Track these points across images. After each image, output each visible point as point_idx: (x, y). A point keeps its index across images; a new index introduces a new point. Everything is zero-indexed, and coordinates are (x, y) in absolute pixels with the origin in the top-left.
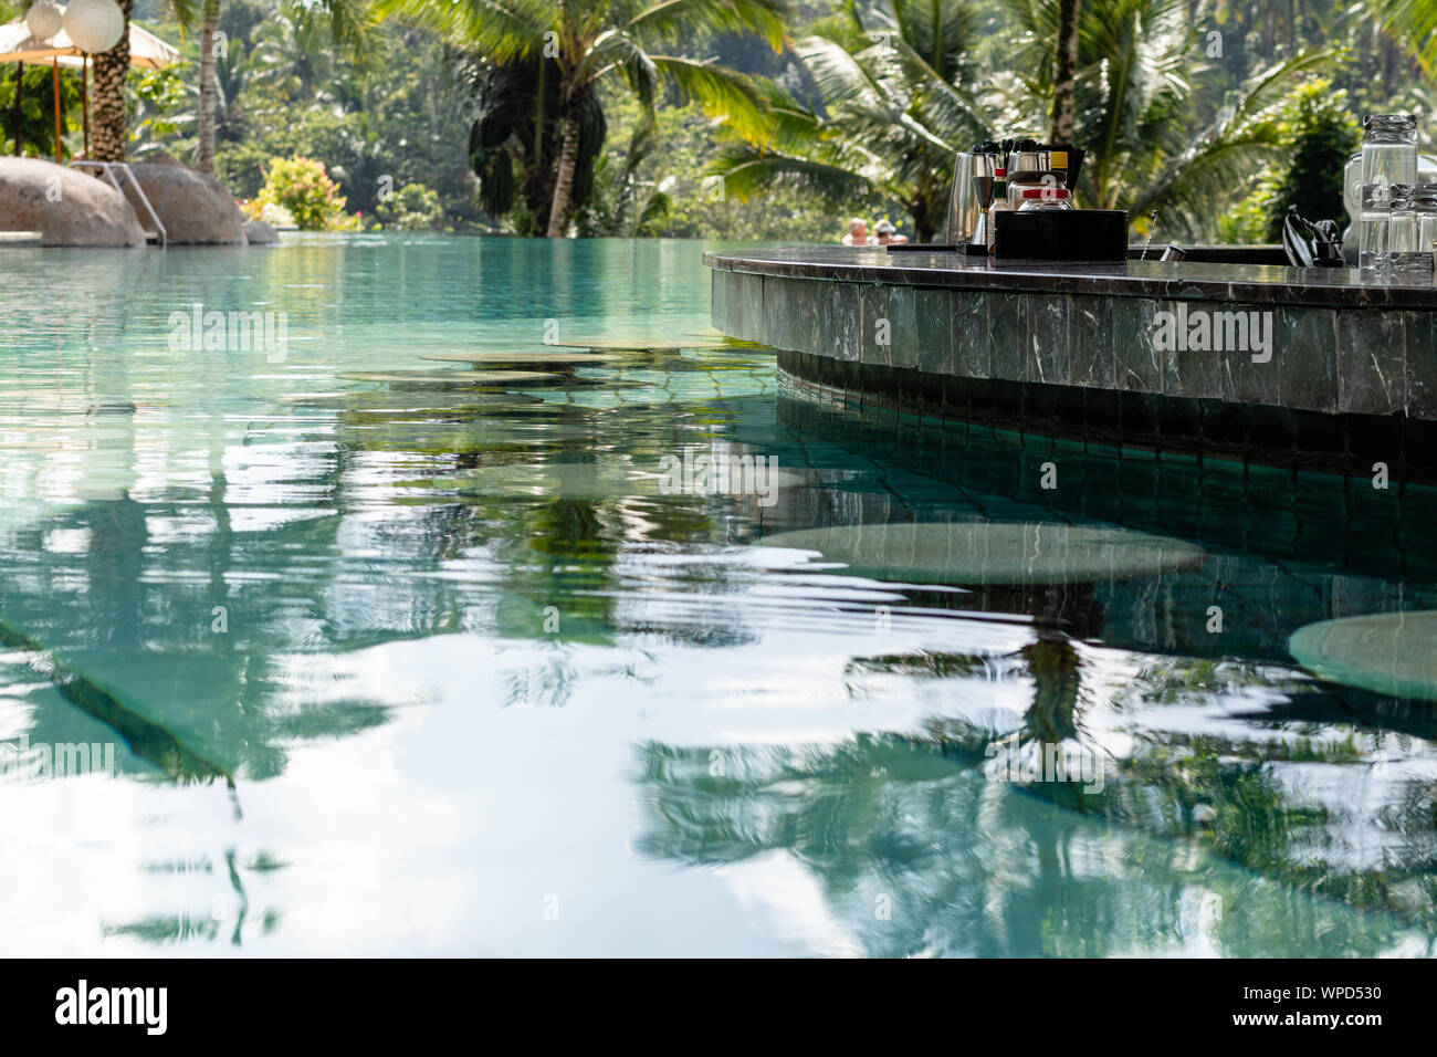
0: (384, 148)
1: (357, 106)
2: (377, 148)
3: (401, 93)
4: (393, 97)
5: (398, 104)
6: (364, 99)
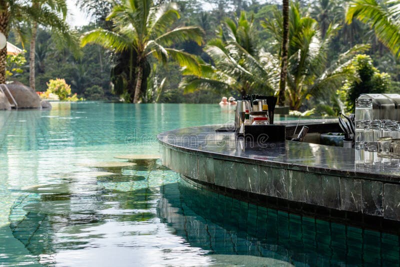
0: (87, 75)
1: (79, 63)
3: (92, 58)
5: (91, 61)
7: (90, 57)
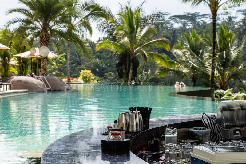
0: (105, 66)
1: (101, 59)
2: (104, 66)
3: (108, 56)
4: (107, 57)
5: (108, 58)
6: (102, 57)
7: (107, 56)
